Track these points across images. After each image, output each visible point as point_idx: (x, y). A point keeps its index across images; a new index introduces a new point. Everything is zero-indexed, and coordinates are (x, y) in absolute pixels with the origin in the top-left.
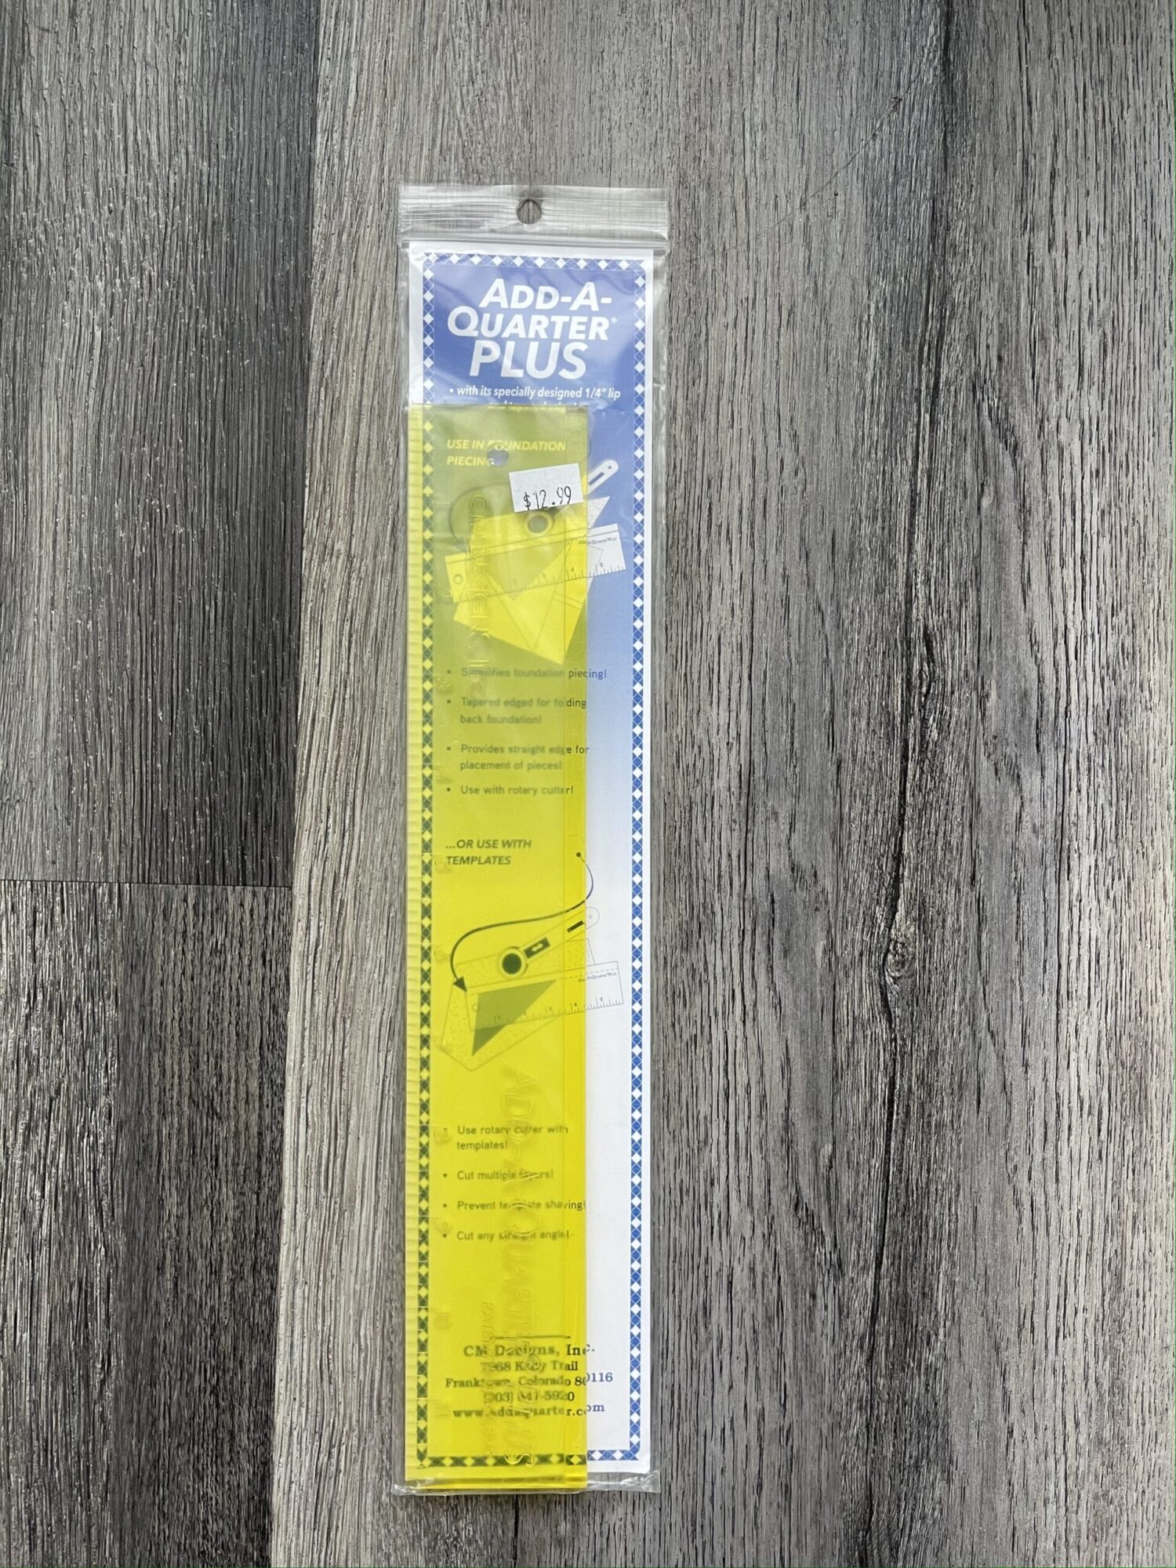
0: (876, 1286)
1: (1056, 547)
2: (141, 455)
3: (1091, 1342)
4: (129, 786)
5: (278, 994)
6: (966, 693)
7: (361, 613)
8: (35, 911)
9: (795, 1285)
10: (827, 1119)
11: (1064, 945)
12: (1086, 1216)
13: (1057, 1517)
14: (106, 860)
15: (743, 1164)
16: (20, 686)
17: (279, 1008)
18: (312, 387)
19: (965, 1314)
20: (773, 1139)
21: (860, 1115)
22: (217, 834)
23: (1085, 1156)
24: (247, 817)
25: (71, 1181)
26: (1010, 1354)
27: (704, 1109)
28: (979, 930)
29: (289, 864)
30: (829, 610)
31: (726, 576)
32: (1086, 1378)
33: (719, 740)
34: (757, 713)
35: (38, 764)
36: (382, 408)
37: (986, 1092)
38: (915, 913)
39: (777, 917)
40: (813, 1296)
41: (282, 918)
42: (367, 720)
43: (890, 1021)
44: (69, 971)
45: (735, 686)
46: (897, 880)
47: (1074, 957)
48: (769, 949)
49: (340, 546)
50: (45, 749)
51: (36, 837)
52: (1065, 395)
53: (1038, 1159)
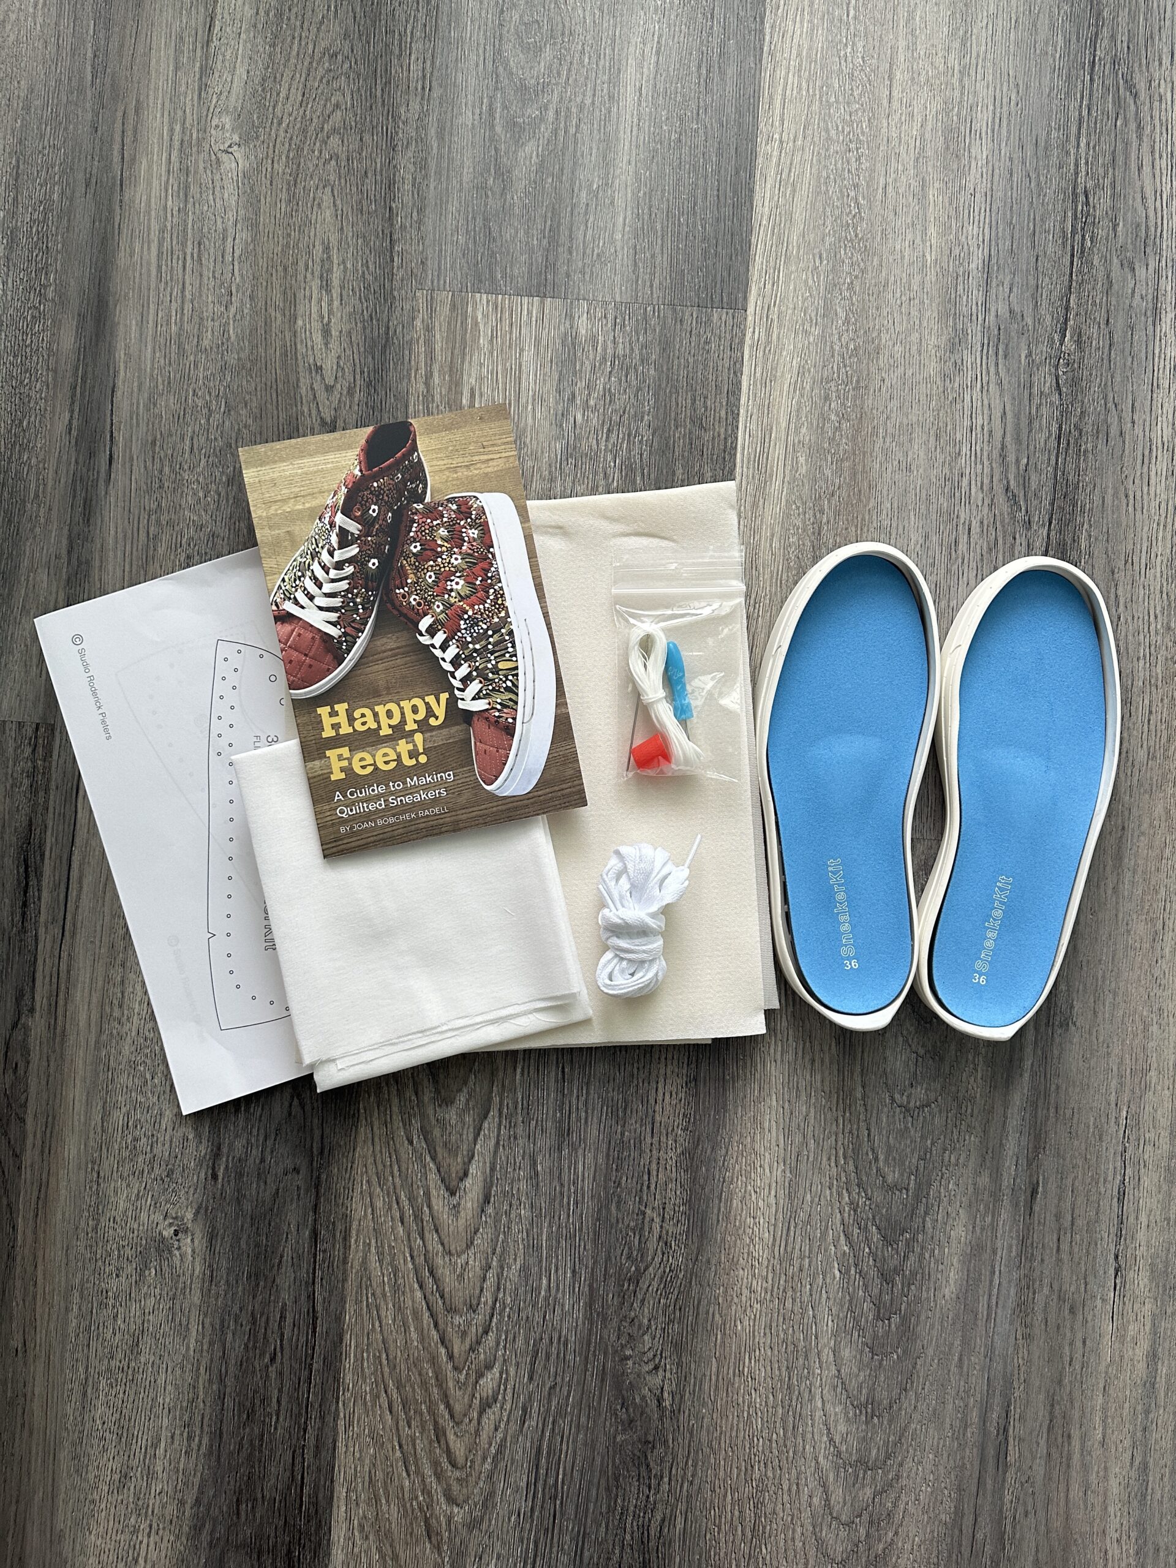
0: (1048, 535)
1: (1157, 148)
2: (677, 88)
3: (1165, 573)
4: (665, 256)
5: (738, 366)
6: (1105, 223)
7: (786, 171)
8: (616, 318)
9: (1004, 532)
10: (1024, 446)
11: (1156, 359)
12: (1163, 505)
13: (1145, 669)
14: (652, 293)
15: (979, 467)
16: (612, 203)
17: (737, 373)
18: (765, 55)
19: (1096, 553)
20: (995, 454)
21: (1042, 444)
22: (709, 282)
23: (1164, 473)
24: (725, 274)
25: (629, 459)
26: (1120, 576)
27: (958, 436)
28: (1110, 349)
29: (745, 298)
30: (1033, 176)
31: (979, 157)
32: (1161, 592)
33: (973, 243)
34: (994, 229)
35: (619, 244)
36: (800, 65)
37: (1112, 435)
38: (1076, 338)
39: (1002, 337)
40: (1015, 538)
41: (740, 327)
42: (787, 226)
43: (1060, 394)
44: (632, 349)
45: (983, 214)
46: (1066, 320)
47: (1161, 366)
48: (997, 354)
49: (777, 136)
50: (623, 236)
51: (618, 278)
52: (1164, 68)
53: (1138, 474)
